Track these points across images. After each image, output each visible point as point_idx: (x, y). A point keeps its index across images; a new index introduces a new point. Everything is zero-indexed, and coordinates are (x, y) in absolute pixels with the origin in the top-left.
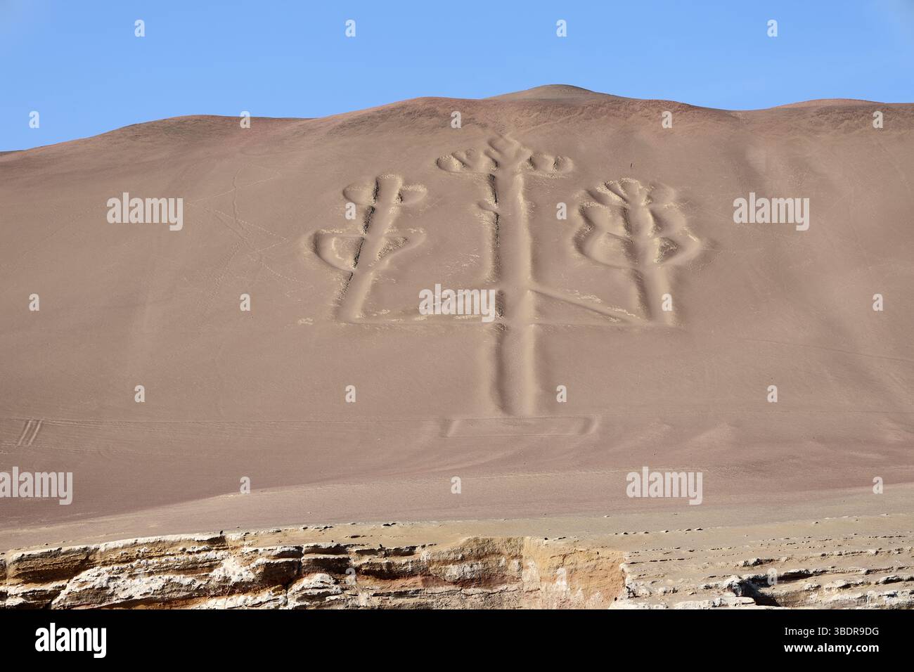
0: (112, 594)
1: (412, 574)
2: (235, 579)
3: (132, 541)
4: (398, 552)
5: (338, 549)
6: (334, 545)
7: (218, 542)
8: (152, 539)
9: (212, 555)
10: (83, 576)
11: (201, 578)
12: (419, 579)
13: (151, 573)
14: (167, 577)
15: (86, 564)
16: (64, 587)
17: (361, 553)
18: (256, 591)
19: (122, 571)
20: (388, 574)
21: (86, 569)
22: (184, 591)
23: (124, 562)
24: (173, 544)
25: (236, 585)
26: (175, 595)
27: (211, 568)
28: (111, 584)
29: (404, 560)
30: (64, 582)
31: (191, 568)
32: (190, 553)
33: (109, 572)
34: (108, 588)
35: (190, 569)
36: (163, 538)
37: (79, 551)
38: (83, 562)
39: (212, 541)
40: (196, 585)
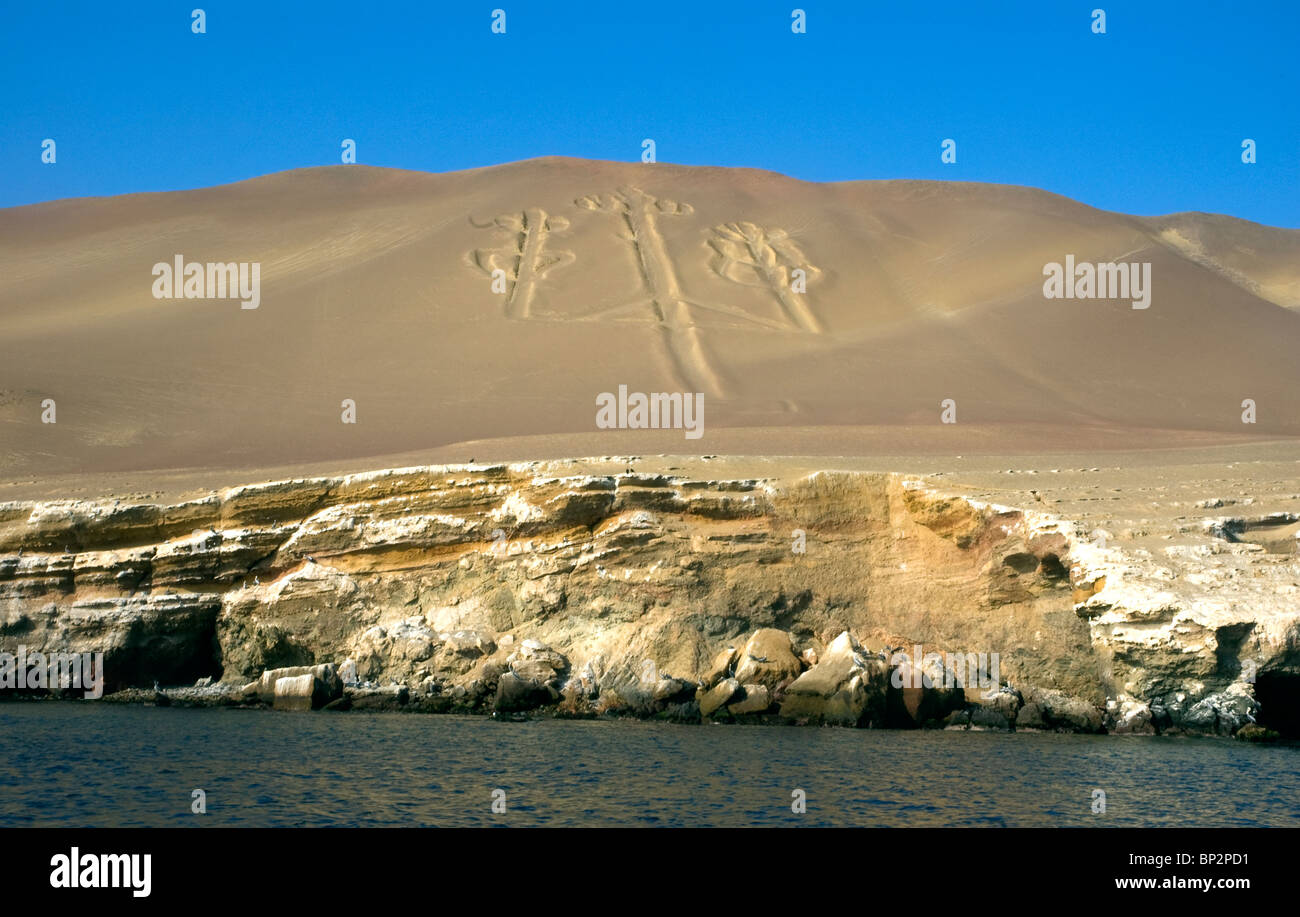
0: (359, 538)
1: (754, 514)
2: (521, 520)
3: (386, 472)
4: (735, 487)
5: (660, 482)
6: (655, 476)
7: (497, 474)
8: (412, 470)
9: (491, 488)
10: (322, 515)
11: (473, 518)
12: (764, 519)
13: (409, 513)
14: (431, 517)
15: (324, 500)
16: (295, 530)
17: (690, 487)
18: (548, 534)
19: (371, 510)
20: (725, 513)
21: (324, 507)
22: (452, 533)
23: (374, 498)
24: (439, 477)
25: (523, 526)
26: (439, 539)
27: (488, 506)
28: (359, 528)
29: (745, 497)
30: (295, 524)
31: (462, 505)
32: (461, 487)
33: (357, 511)
34: (352, 530)
35: (459, 507)
36: (425, 469)
37: (316, 484)
38: (321, 498)
39: (490, 472)
40: (467, 528)
